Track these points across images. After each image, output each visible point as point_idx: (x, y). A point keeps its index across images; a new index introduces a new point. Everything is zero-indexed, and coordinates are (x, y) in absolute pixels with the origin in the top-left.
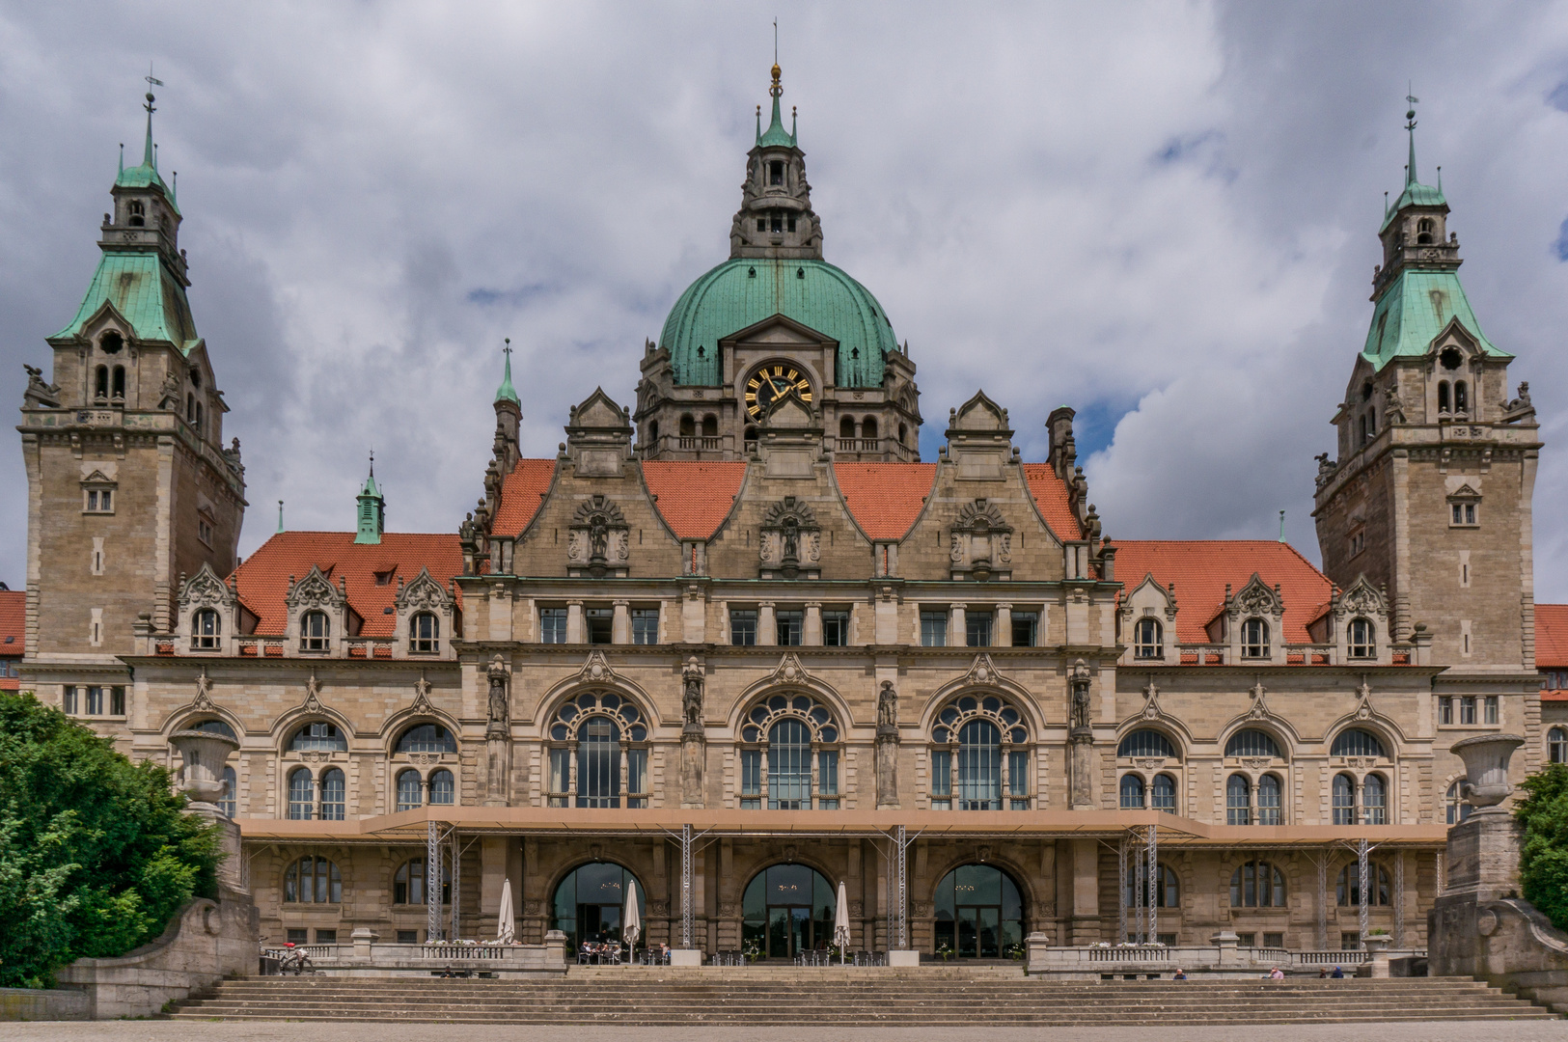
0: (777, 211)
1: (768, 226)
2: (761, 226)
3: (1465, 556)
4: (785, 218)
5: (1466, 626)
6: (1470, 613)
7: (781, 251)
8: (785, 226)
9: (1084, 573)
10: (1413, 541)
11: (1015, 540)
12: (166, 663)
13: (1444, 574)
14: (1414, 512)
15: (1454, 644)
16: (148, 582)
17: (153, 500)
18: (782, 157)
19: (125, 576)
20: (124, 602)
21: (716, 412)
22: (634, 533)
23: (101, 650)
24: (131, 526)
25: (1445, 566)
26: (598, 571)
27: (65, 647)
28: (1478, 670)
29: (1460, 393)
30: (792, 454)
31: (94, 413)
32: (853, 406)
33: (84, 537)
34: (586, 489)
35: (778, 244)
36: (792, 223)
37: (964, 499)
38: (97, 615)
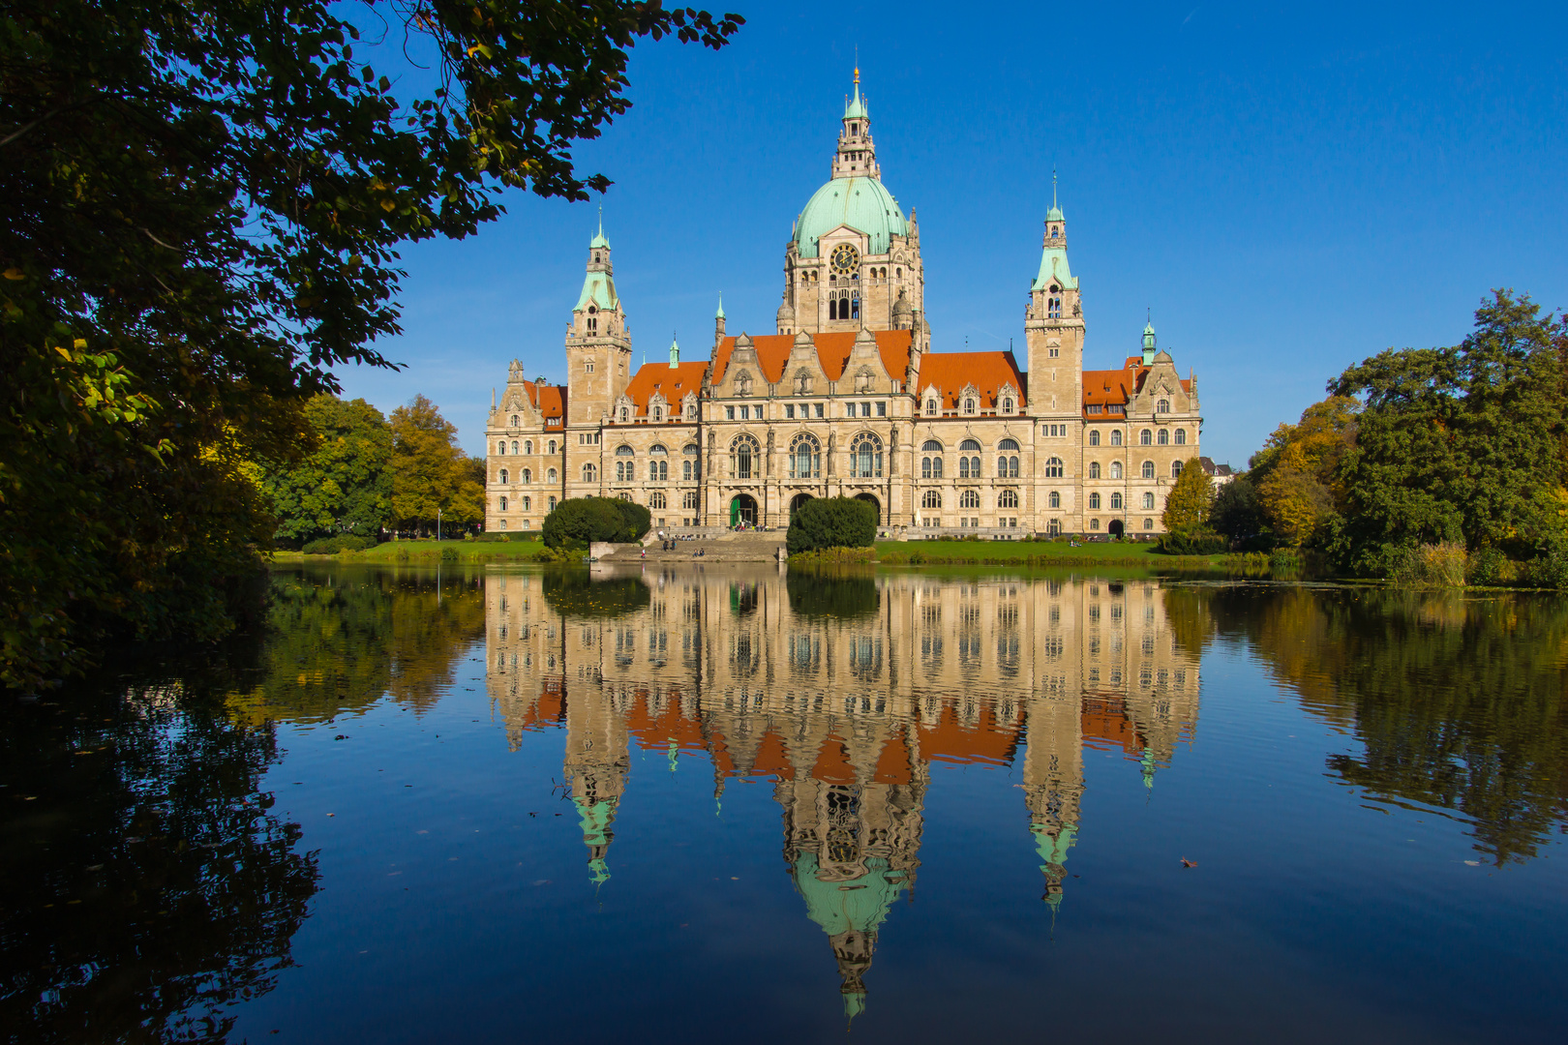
0: (853, 152)
1: (850, 158)
2: (847, 157)
3: (1054, 370)
4: (857, 154)
5: (1054, 397)
6: (1055, 392)
7: (854, 173)
8: (857, 158)
9: (899, 391)
10: (1034, 364)
11: (876, 379)
12: (612, 425)
13: (1046, 377)
14: (1035, 352)
15: (1049, 404)
16: (606, 398)
17: (606, 367)
18: (857, 122)
19: (598, 395)
20: (598, 404)
21: (817, 270)
22: (755, 381)
23: (591, 421)
24: (599, 377)
25: (1045, 373)
26: (742, 395)
27: (580, 420)
28: (1058, 414)
29: (1057, 303)
30: (805, 352)
31: (588, 338)
32: (875, 263)
33: (584, 382)
34: (739, 367)
35: (853, 168)
36: (860, 156)
37: (859, 365)
38: (589, 409)
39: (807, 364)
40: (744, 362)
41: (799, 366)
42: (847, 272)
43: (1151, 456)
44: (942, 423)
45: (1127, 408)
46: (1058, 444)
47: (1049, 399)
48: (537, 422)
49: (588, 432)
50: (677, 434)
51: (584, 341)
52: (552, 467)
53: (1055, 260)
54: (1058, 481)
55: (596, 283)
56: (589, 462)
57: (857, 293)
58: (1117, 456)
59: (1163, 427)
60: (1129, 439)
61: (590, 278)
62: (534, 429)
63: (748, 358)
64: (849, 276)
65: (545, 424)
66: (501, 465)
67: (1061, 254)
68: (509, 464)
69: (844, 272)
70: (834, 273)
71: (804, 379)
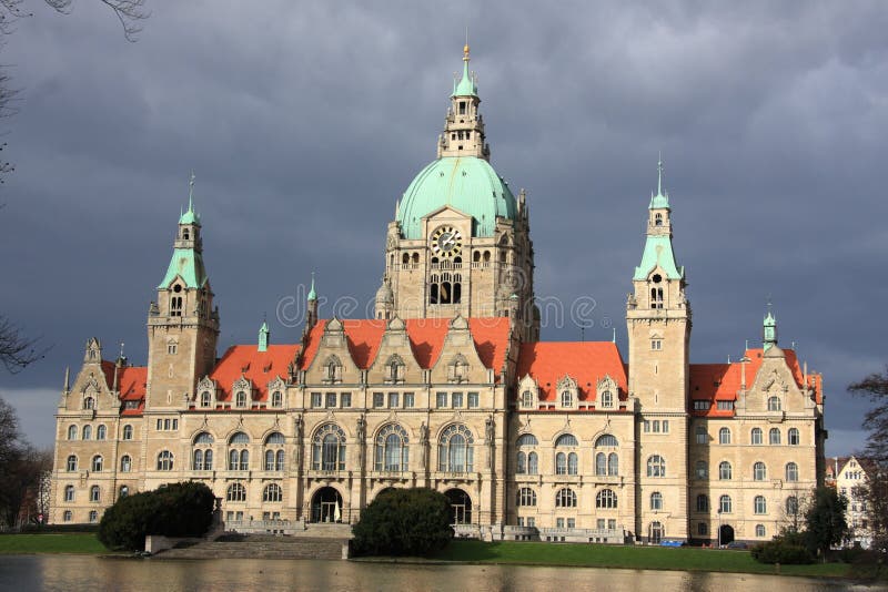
0: (460, 131)
1: (457, 138)
2: (454, 136)
3: (656, 362)
4: (465, 133)
5: (657, 391)
6: (658, 386)
7: (462, 152)
8: (465, 137)
10: (636, 356)
11: (470, 368)
12: (192, 410)
13: (648, 370)
14: (637, 344)
15: (652, 399)
16: (187, 380)
17: (190, 349)
19: (179, 377)
20: (178, 389)
21: (419, 252)
22: (344, 368)
23: (170, 405)
24: (182, 359)
25: (647, 365)
26: (331, 381)
27: (159, 404)
28: (662, 410)
29: (661, 292)
30: (396, 338)
31: (172, 318)
32: (479, 246)
33: (167, 363)
34: (328, 353)
35: (461, 148)
36: (468, 136)
37: (452, 353)
38: (170, 392)
39: (399, 351)
40: (333, 347)
41: (391, 353)
42: (450, 255)
43: (763, 456)
44: (539, 416)
45: (736, 405)
46: (660, 440)
47: (651, 393)
48: (113, 405)
49: (167, 417)
50: (262, 421)
51: (168, 320)
52: (126, 454)
53: (659, 248)
54: (659, 481)
55: (183, 261)
56: (165, 449)
57: (458, 277)
58: (725, 456)
59: (775, 426)
60: (738, 438)
61: (178, 255)
62: (109, 413)
63: (337, 342)
64: (452, 259)
65: (122, 409)
66: (71, 451)
67: (666, 242)
68: (79, 449)
69: (447, 254)
70: (436, 255)
71: (394, 366)
